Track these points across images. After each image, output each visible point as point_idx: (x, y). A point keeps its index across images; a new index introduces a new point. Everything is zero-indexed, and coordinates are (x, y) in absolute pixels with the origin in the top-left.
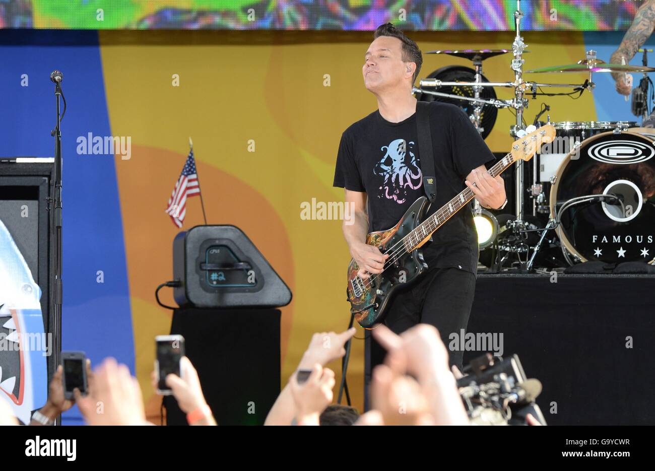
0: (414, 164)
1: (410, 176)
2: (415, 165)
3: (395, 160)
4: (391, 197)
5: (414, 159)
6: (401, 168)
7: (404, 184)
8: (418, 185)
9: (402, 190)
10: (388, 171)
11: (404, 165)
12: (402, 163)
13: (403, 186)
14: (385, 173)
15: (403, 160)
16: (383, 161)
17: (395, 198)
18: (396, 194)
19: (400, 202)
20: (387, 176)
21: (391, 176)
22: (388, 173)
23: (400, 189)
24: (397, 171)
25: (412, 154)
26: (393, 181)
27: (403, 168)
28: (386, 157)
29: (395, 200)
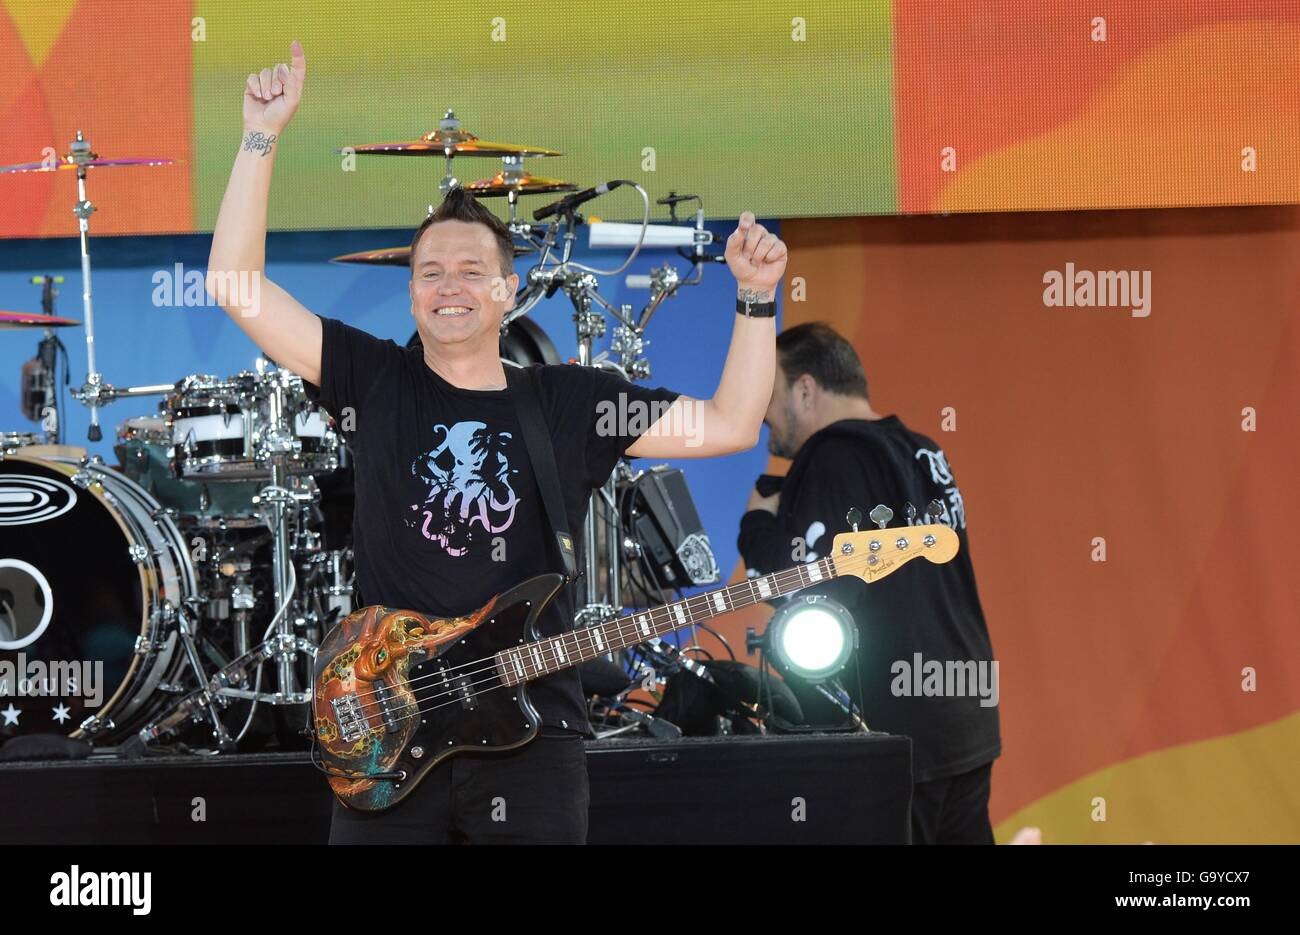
0: (504, 479)
1: (488, 503)
2: (505, 482)
3: (460, 463)
4: (434, 538)
5: (505, 468)
6: (471, 482)
7: (470, 516)
8: (501, 525)
9: (463, 528)
10: (441, 481)
11: (479, 478)
12: (474, 472)
13: (467, 521)
14: (434, 482)
15: (478, 468)
16: (434, 454)
17: (444, 541)
18: (447, 535)
19: (455, 553)
20: (436, 490)
21: (443, 494)
22: (440, 484)
23: (457, 525)
24: (460, 486)
25: (502, 458)
26: (446, 506)
27: (475, 484)
28: (442, 448)
29: (443, 546)
